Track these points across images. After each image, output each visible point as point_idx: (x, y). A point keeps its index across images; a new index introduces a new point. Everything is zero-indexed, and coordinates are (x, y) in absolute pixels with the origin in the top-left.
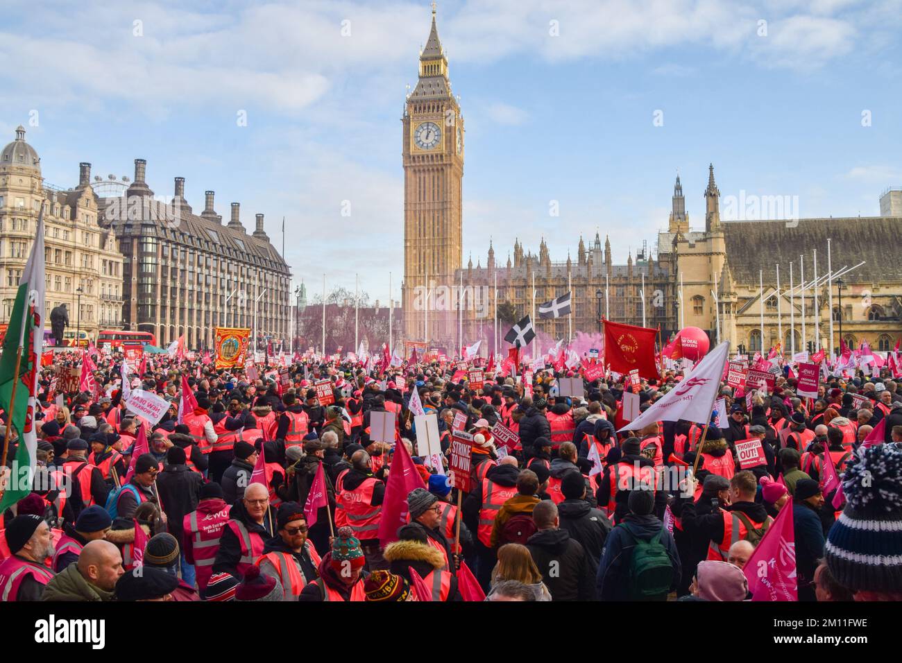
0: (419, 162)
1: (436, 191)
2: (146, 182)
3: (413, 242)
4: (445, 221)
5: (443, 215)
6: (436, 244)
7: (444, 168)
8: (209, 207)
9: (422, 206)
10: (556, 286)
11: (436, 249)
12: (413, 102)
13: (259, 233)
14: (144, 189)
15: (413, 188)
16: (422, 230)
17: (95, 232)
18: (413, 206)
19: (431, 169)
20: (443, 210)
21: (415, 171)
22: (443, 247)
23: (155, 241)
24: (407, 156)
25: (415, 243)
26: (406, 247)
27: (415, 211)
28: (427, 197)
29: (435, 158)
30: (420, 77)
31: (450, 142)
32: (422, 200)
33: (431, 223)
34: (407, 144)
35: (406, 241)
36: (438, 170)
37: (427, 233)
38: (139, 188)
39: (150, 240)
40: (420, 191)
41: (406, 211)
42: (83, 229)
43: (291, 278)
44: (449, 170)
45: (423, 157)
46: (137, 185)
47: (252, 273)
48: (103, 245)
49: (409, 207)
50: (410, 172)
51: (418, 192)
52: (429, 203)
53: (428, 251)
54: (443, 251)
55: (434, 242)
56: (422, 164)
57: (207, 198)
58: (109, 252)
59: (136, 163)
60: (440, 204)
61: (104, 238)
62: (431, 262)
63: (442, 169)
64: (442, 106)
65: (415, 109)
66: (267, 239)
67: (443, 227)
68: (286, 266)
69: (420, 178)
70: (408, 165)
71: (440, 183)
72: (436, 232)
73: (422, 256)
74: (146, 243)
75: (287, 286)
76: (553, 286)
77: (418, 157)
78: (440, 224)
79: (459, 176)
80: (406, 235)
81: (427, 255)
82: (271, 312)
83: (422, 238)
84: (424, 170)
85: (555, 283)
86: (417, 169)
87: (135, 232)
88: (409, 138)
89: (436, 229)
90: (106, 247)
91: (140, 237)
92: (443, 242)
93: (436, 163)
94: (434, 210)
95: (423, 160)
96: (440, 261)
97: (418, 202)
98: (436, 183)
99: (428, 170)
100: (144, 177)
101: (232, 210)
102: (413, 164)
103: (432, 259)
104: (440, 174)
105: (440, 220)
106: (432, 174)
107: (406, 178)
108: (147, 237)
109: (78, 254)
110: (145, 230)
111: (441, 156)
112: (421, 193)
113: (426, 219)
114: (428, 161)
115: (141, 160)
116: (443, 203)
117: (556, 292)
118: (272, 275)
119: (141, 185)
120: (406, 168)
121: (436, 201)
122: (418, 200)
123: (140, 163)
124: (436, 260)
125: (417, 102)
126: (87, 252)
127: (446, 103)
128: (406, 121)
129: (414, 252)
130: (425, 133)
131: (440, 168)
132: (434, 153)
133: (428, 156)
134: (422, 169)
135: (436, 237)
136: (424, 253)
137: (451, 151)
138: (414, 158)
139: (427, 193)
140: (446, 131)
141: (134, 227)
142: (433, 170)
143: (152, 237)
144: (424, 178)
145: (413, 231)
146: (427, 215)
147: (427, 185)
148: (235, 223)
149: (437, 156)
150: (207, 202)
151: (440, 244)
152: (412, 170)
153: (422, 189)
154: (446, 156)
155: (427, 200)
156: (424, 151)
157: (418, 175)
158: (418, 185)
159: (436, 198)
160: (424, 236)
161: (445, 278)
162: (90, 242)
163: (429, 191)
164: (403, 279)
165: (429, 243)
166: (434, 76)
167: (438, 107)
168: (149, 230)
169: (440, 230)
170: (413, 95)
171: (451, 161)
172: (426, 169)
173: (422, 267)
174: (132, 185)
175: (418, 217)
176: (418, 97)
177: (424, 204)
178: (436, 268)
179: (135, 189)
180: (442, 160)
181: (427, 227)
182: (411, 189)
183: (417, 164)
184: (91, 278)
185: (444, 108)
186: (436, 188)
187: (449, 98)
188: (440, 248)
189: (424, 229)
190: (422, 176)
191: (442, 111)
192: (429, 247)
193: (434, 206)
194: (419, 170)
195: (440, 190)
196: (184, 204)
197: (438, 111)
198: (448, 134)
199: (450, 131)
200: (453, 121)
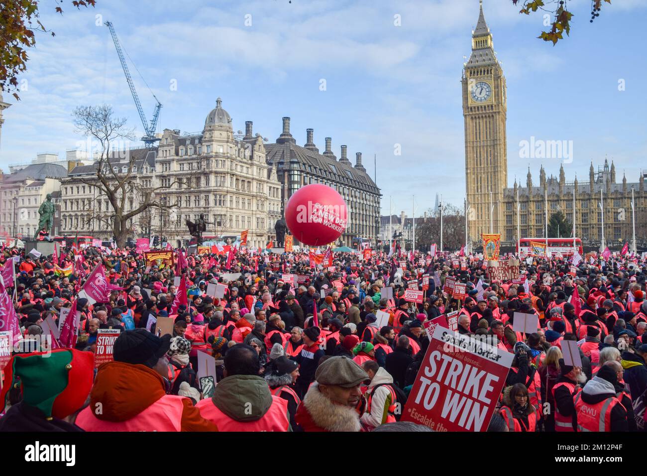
0: (475, 111)
1: (488, 132)
2: (291, 133)
3: (472, 169)
4: (496, 154)
5: (494, 149)
6: (489, 170)
8: (328, 149)
9: (478, 143)
10: (582, 200)
11: (489, 174)
12: (469, 68)
13: (359, 166)
14: (290, 137)
15: (471, 130)
16: (479, 160)
17: (264, 168)
18: (471, 143)
19: (484, 116)
20: (494, 146)
21: (472, 118)
22: (495, 172)
23: (299, 173)
24: (466, 107)
25: (474, 170)
26: (467, 174)
27: (473, 147)
28: (481, 137)
29: (487, 108)
30: (473, 50)
31: (498, 96)
32: (478, 139)
33: (485, 155)
34: (466, 99)
35: (467, 169)
36: (489, 116)
37: (482, 162)
38: (286, 137)
39: (296, 172)
40: (476, 133)
41: (466, 147)
42: (257, 166)
43: (381, 197)
44: (497, 116)
45: (478, 108)
46: (285, 135)
47: (358, 194)
48: (269, 177)
49: (468, 144)
50: (469, 119)
52: (483, 141)
53: (483, 176)
54: (495, 176)
55: (488, 169)
56: (477, 112)
57: (326, 143)
58: (273, 181)
59: (283, 120)
60: (492, 141)
61: (270, 171)
62: (486, 184)
63: (493, 116)
64: (491, 70)
65: (471, 73)
66: (364, 170)
67: (494, 158)
68: (378, 189)
69: (476, 123)
70: (467, 114)
71: (491, 126)
72: (489, 162)
73: (479, 179)
74: (294, 175)
75: (379, 203)
77: (475, 108)
78: (492, 156)
79: (504, 120)
80: (467, 165)
81: (482, 179)
82: (369, 222)
83: (479, 166)
84: (479, 117)
85: (581, 198)
86: (474, 117)
87: (286, 167)
88: (467, 94)
89: (489, 160)
90: (271, 178)
91: (289, 171)
92: (494, 169)
93: (487, 111)
94: (487, 146)
95: (478, 110)
96: (493, 183)
97: (475, 140)
98: (488, 126)
99: (482, 117)
100: (289, 129)
101: (342, 150)
102: (470, 113)
103: (486, 182)
104: (491, 120)
105: (492, 153)
106: (485, 120)
107: (466, 123)
108: (294, 170)
109: (255, 183)
110: (292, 165)
111: (492, 106)
112: (477, 134)
113: (482, 153)
114: (482, 111)
115: (287, 118)
116: (494, 140)
117: (582, 204)
118: (370, 195)
119: (287, 135)
120: (465, 116)
121: (489, 139)
123: (286, 120)
124: (490, 182)
125: (472, 68)
126: (260, 182)
127: (494, 67)
128: (465, 83)
129: (473, 176)
130: (479, 90)
131: (491, 115)
132: (486, 105)
133: (481, 107)
134: (477, 116)
135: (489, 165)
136: (481, 178)
137: (499, 103)
138: (471, 108)
139: (481, 133)
140: (495, 88)
141: (285, 164)
142: (486, 116)
143: (297, 171)
144: (479, 123)
145: (472, 162)
146: (482, 150)
147: (481, 128)
148: (344, 159)
149: (488, 106)
150: (326, 145)
152: (470, 117)
153: (478, 131)
154: (495, 106)
155: (482, 139)
156: (478, 104)
157: (474, 120)
158: (475, 128)
159: (488, 137)
160: (481, 165)
161: (497, 195)
162: (261, 175)
163: (483, 132)
164: (465, 197)
165: (484, 170)
166: (483, 49)
167: (488, 71)
168: (295, 165)
169: (492, 160)
170: (469, 63)
171: (499, 109)
172: (480, 116)
173: (479, 187)
174: (281, 135)
175: (475, 151)
176: (473, 64)
177: (480, 142)
178: (490, 188)
179: (283, 137)
180: (492, 109)
181: (482, 159)
182: (470, 131)
183: (474, 113)
184: (263, 200)
185: (493, 71)
186: (488, 130)
187: (496, 64)
188: (493, 173)
189: (480, 160)
190: (478, 122)
191: (491, 73)
192: (484, 173)
193: (487, 143)
194: (475, 117)
195: (492, 131)
196: (313, 147)
197: (488, 73)
198: (496, 90)
199: (498, 88)
200: (499, 80)
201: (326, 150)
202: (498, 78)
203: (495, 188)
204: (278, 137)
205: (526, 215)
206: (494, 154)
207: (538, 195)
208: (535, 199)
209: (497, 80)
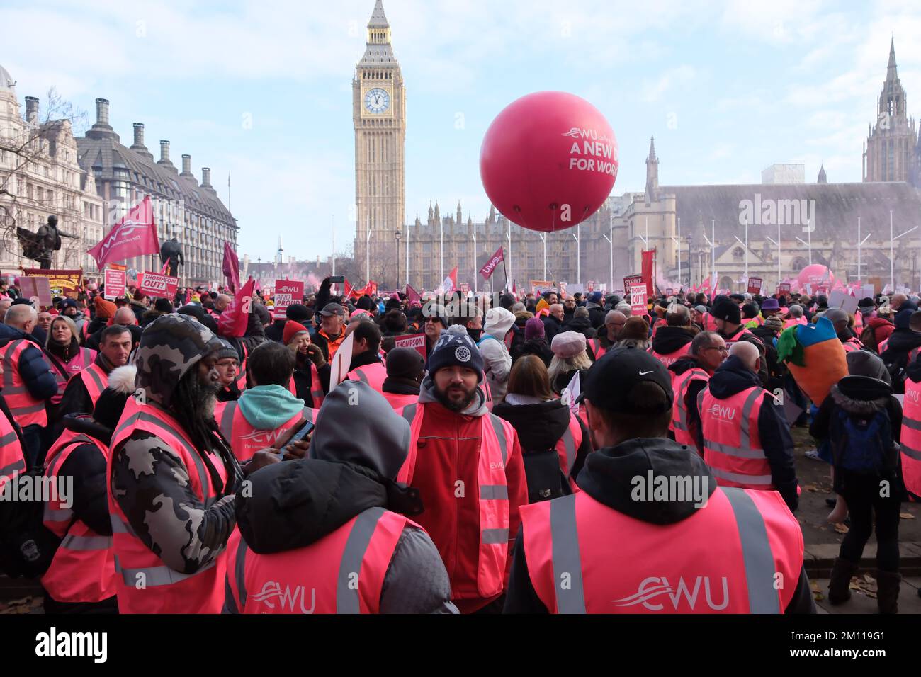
0: (369, 125)
1: (385, 153)
2: (111, 124)
3: (364, 199)
4: (394, 182)
5: (392, 175)
6: (386, 202)
7: (393, 132)
8: (165, 156)
9: (372, 166)
10: (493, 242)
11: (385, 206)
12: (362, 68)
13: (206, 185)
14: (110, 131)
15: (363, 149)
16: (372, 189)
17: (75, 171)
18: (363, 166)
19: (380, 132)
20: (392, 171)
21: (365, 133)
22: (392, 205)
23: (129, 186)
24: (358, 119)
25: (366, 201)
26: (357, 204)
27: (366, 171)
28: (376, 158)
29: (384, 122)
30: (368, 44)
31: (398, 108)
32: (372, 161)
33: (381, 182)
34: (357, 107)
35: (357, 198)
36: (386, 133)
37: (377, 192)
38: (104, 130)
39: (123, 184)
40: (370, 153)
41: (357, 170)
42: (63, 166)
43: (237, 230)
44: (397, 134)
45: (373, 121)
46: (100, 126)
47: (209, 224)
48: (83, 186)
49: (360, 167)
50: (360, 135)
51: (368, 153)
52: (379, 164)
53: (378, 208)
54: (392, 209)
55: (383, 200)
56: (372, 127)
57: (162, 148)
58: (90, 194)
59: (97, 103)
60: (389, 166)
61: (84, 179)
62: (381, 219)
63: (391, 133)
64: (390, 74)
65: (365, 75)
66: (214, 193)
67: (392, 187)
68: (233, 219)
69: (369, 140)
70: (359, 127)
71: (389, 146)
72: (385, 191)
73: (373, 213)
74: (120, 188)
75: (235, 238)
76: (491, 241)
77: (369, 121)
78: (389, 184)
79: (402, 140)
80: (357, 193)
81: (377, 212)
83: (373, 196)
84: (373, 133)
85: (493, 239)
86: (367, 132)
87: (106, 175)
88: (360, 102)
89: (385, 188)
90: (87, 188)
91: (112, 181)
92: (392, 200)
93: (385, 127)
94: (383, 171)
95: (373, 124)
96: (390, 218)
97: (368, 162)
98: (385, 146)
99: (378, 133)
100: (107, 118)
101: (183, 161)
102: (363, 127)
103: (381, 216)
104: (389, 138)
105: (389, 181)
106: (381, 137)
107: (357, 140)
108: (120, 181)
109: (60, 194)
110: (117, 174)
111: (390, 121)
112: (371, 155)
113: (376, 179)
114: (378, 125)
115: (104, 100)
116: (391, 164)
117: (493, 247)
118: (224, 227)
119: (105, 127)
120: (356, 130)
121: (385, 162)
122: (368, 160)
123: (101, 102)
125: (366, 68)
126: (70, 194)
127: (394, 71)
128: (357, 86)
129: (365, 208)
130: (373, 100)
131: (388, 132)
132: (384, 118)
133: (377, 121)
134: (371, 132)
135: (386, 196)
136: (375, 210)
137: (400, 118)
138: (364, 121)
139: (376, 154)
140: (395, 98)
141: (104, 170)
142: (382, 133)
143: (126, 182)
144: (374, 140)
145: (364, 190)
146: (376, 175)
147: (376, 147)
148: (186, 173)
149: (386, 120)
150: (162, 151)
151: (390, 202)
152: (363, 132)
153: (372, 151)
155: (377, 162)
156: (373, 116)
157: (368, 137)
158: (368, 147)
159: (385, 160)
160: (375, 194)
162: (71, 182)
163: (379, 153)
164: (355, 233)
165: (379, 201)
166: (381, 45)
167: (386, 74)
168: (123, 174)
169: (389, 190)
170: (362, 61)
171: (399, 125)
172: (376, 132)
173: (373, 223)
174: (94, 126)
175: (368, 177)
176: (367, 63)
177: (374, 165)
178: (385, 224)
179: (98, 129)
180: (391, 125)
181: (376, 186)
182: (361, 150)
183: (368, 127)
184: (75, 221)
185: (392, 76)
186: (385, 150)
187: (397, 67)
188: (389, 206)
189: (374, 188)
190: (372, 139)
191: (391, 78)
192: (379, 205)
193: (383, 167)
194: (369, 133)
195: (389, 152)
196: (144, 151)
197: (386, 78)
198: (397, 100)
199: (398, 98)
200: (400, 88)
201: (162, 159)
202: (398, 85)
203: (393, 225)
204: (89, 128)
205: (429, 258)
206: (392, 182)
207: (425, 235)
208: (423, 240)
209: (398, 88)
